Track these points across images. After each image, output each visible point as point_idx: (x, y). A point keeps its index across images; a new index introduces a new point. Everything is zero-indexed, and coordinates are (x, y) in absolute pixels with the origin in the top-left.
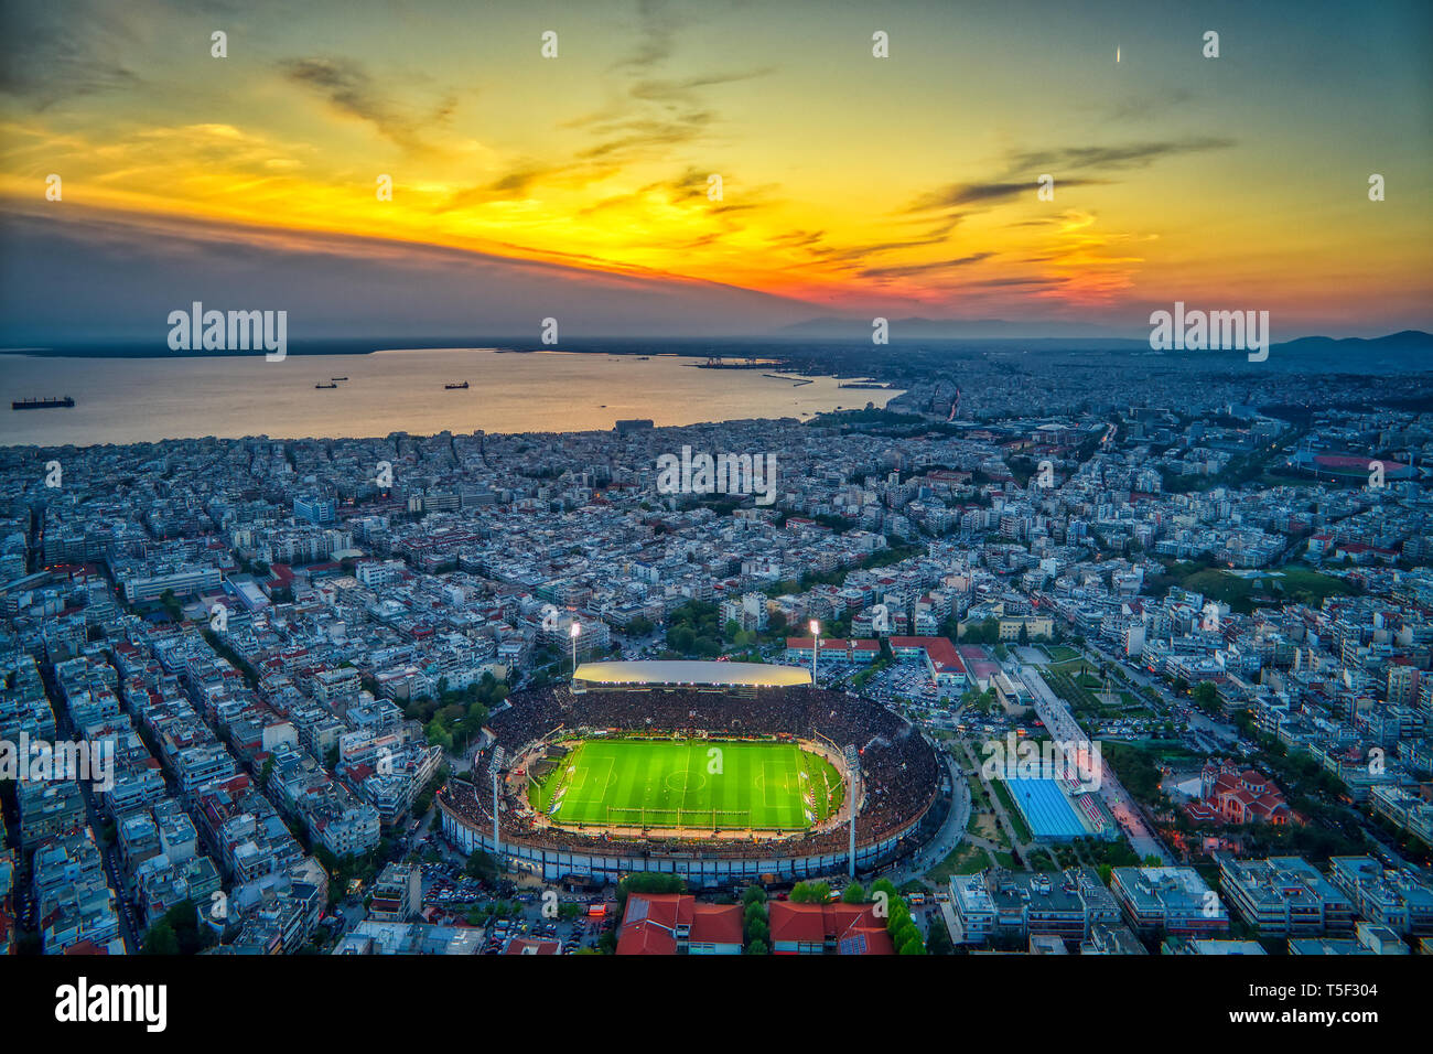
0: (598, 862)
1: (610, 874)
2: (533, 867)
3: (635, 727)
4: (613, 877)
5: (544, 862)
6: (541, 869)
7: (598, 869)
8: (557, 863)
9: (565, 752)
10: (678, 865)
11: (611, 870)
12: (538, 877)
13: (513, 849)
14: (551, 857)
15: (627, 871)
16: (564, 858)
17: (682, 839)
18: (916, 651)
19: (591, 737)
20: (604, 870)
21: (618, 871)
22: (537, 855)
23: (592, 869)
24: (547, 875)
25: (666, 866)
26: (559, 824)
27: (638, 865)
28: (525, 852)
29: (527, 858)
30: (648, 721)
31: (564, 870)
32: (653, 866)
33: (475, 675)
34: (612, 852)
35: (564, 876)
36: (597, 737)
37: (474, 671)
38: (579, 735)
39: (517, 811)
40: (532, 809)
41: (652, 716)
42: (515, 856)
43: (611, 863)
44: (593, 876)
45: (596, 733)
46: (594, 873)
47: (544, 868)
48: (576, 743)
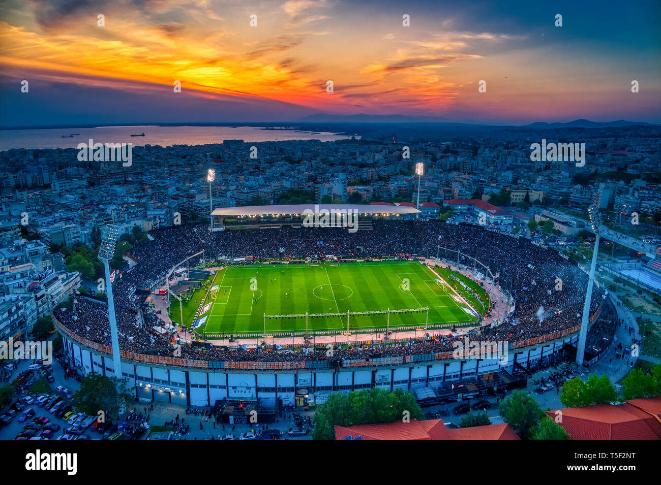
0: (267, 380)
1: (283, 395)
2: (172, 393)
3: (271, 256)
4: (288, 398)
5: (188, 385)
6: (183, 395)
7: (267, 390)
8: (207, 386)
9: (207, 275)
10: (380, 374)
11: (285, 390)
12: (181, 406)
13: (143, 371)
14: (197, 378)
15: (308, 388)
16: (217, 378)
17: (355, 345)
18: (466, 208)
19: (230, 264)
20: (275, 390)
21: (295, 389)
22: (178, 376)
23: (258, 390)
24: (193, 403)
25: (363, 377)
26: (205, 338)
27: (324, 379)
28: (160, 374)
29: (164, 382)
30: (282, 250)
31: (218, 394)
32: (344, 378)
33: (127, 229)
34: (287, 365)
35: (218, 402)
36: (236, 263)
37: (125, 225)
38: (219, 263)
39: (155, 328)
40: (174, 324)
41: (284, 246)
42: (147, 380)
43: (286, 380)
44: (259, 399)
45: (235, 260)
46: (262, 395)
47: (188, 394)
48: (217, 269)
